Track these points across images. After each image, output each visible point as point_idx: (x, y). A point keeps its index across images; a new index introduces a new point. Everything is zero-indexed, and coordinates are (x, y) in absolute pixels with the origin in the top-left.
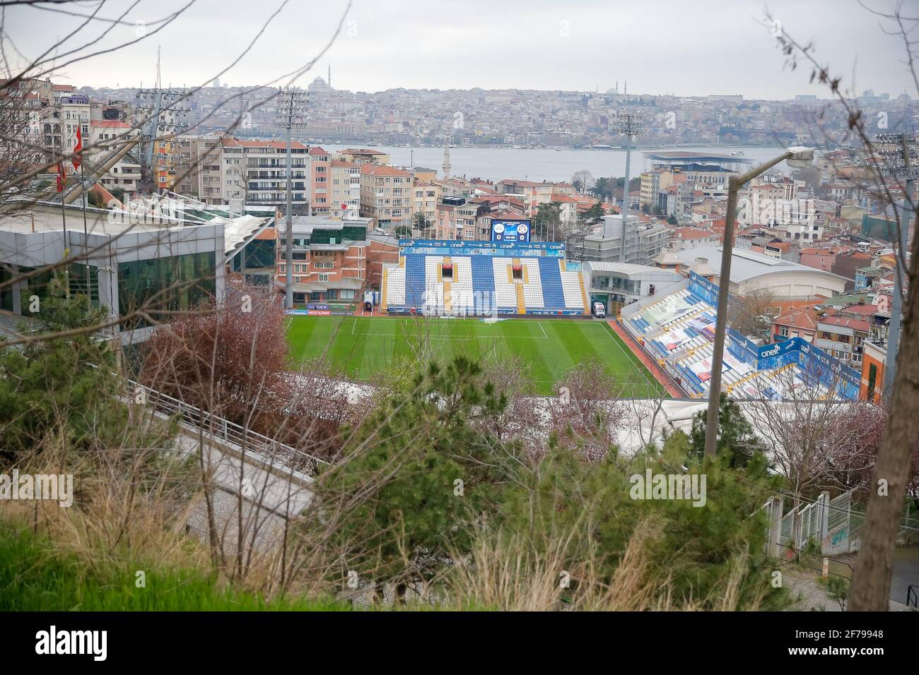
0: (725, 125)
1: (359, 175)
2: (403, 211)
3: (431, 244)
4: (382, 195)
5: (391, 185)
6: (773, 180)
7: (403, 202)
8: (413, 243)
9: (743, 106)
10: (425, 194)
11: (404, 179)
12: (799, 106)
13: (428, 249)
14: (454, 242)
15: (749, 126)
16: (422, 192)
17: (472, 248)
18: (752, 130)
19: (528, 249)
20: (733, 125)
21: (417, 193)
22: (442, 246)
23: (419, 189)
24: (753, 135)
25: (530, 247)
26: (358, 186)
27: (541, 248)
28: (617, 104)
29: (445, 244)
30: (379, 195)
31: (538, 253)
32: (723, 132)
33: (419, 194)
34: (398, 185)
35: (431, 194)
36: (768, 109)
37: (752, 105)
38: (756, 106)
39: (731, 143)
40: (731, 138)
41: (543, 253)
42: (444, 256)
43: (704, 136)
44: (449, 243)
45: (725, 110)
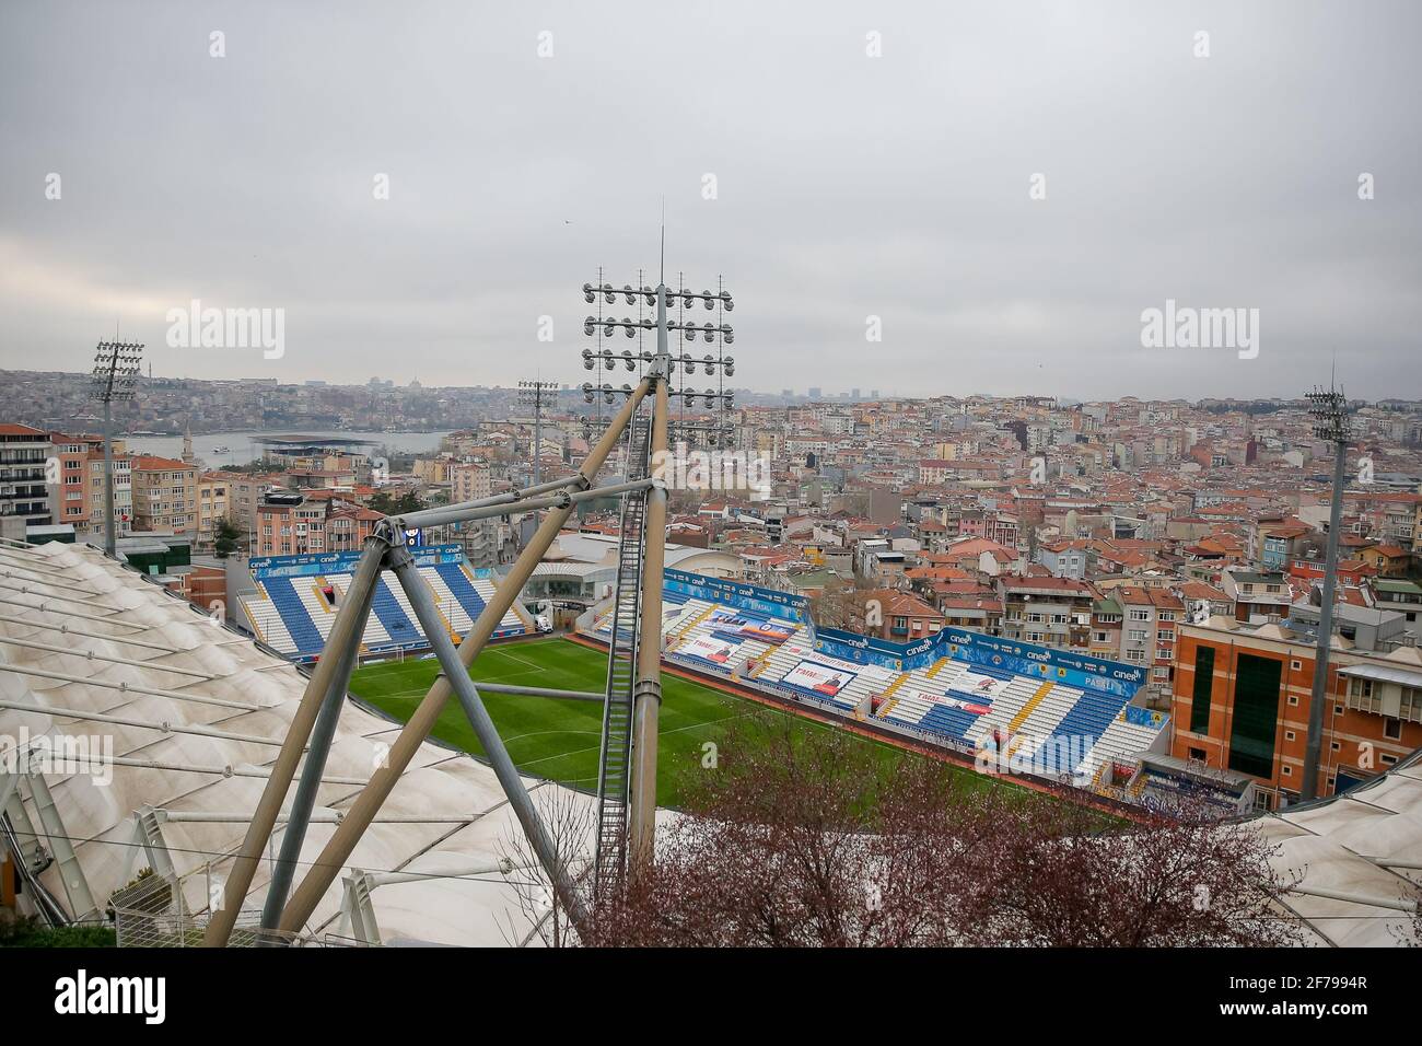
0: (267, 409)
1: (129, 471)
2: (186, 518)
3: (294, 562)
4: (158, 497)
5: (168, 482)
6: (476, 460)
7: (186, 504)
8: (269, 561)
9: (280, 389)
10: (213, 493)
11: (186, 474)
12: (336, 391)
13: (290, 568)
14: (325, 555)
15: (292, 410)
16: (209, 491)
17: (349, 561)
18: (297, 414)
19: (420, 555)
20: (276, 409)
21: (203, 491)
22: (310, 563)
23: (206, 486)
24: (298, 419)
25: (422, 552)
26: (128, 486)
27: (435, 554)
28: (142, 387)
29: (313, 560)
30: (155, 498)
31: (432, 559)
32: (268, 416)
33: (206, 493)
34: (178, 482)
35: (220, 493)
36: (306, 394)
37: (287, 389)
38: (292, 390)
39: (276, 427)
40: (276, 423)
41: (437, 560)
42: (315, 576)
43: (249, 421)
44: (318, 557)
45: (265, 394)
